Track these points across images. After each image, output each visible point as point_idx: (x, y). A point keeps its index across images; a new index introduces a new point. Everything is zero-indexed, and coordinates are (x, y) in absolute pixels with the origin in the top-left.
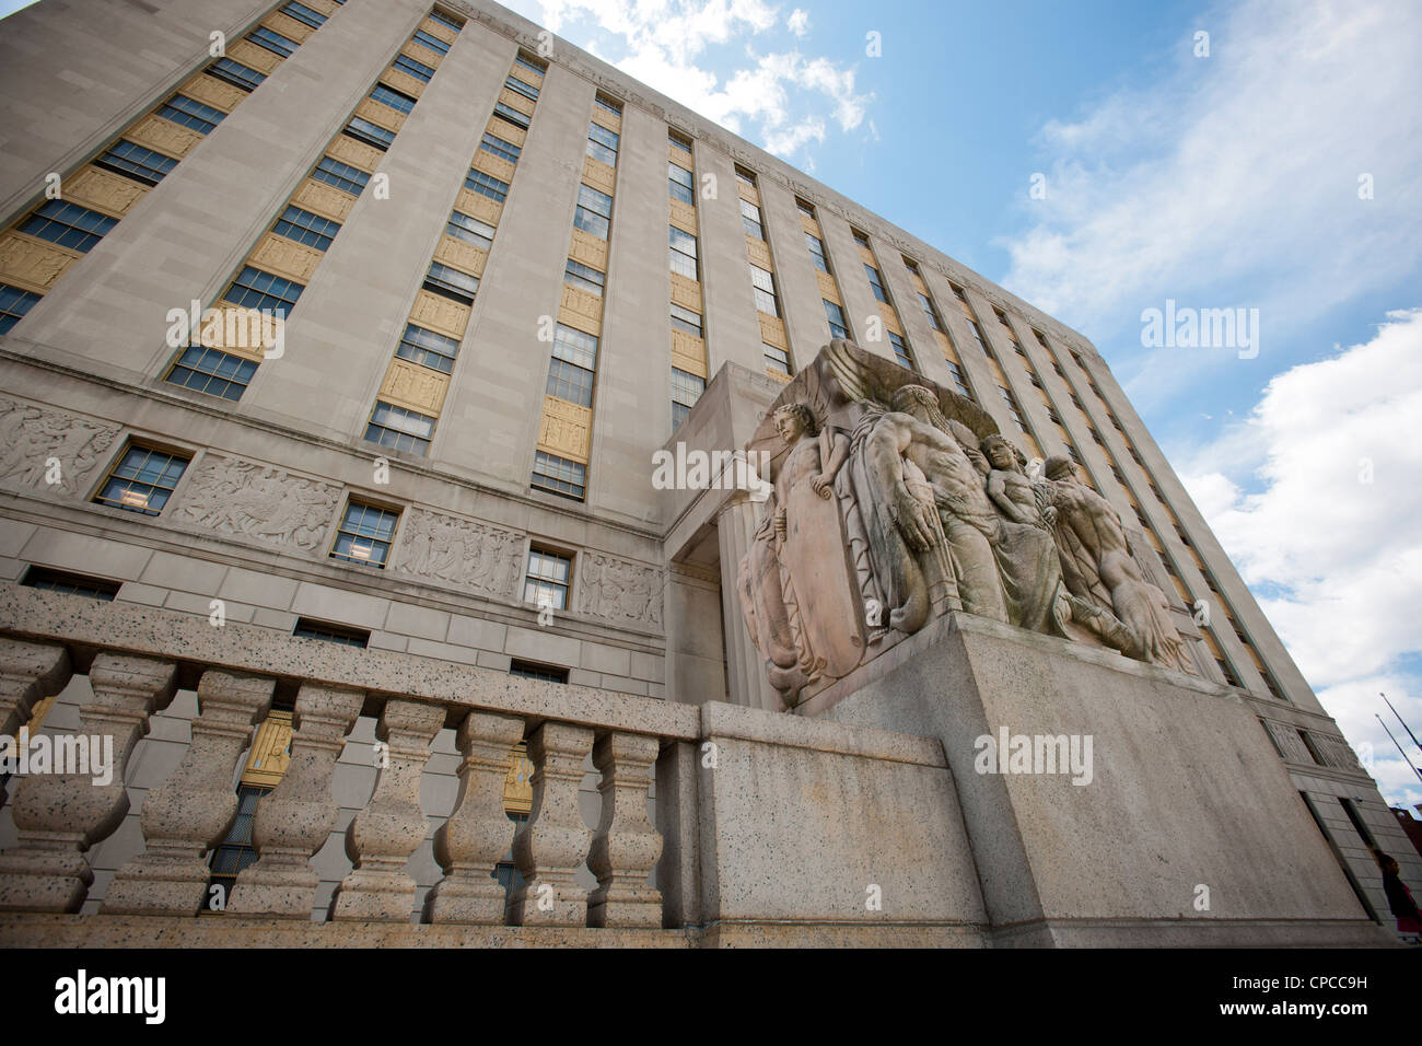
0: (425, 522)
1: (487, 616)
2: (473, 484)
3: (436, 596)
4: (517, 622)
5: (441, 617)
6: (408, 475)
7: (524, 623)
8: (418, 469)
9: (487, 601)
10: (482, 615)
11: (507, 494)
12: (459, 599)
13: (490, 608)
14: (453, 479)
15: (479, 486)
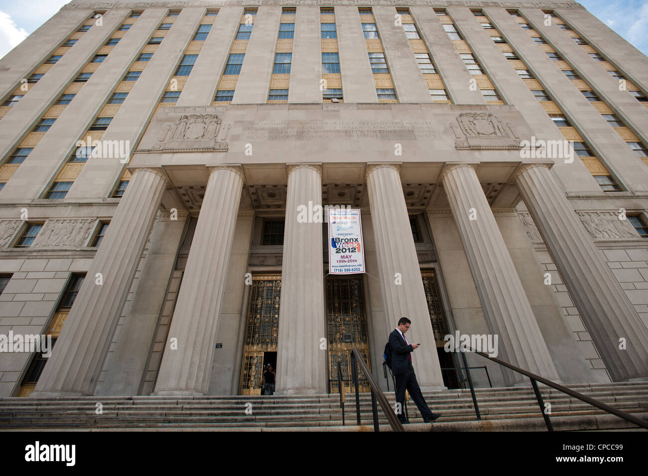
0: (52, 225)
1: (65, 257)
2: (77, 204)
3: (45, 253)
4: (78, 257)
5: (44, 262)
6: (50, 208)
7: (82, 257)
8: (54, 204)
9: (66, 251)
10: (63, 257)
11: (92, 204)
12: (55, 252)
13: (67, 253)
14: (69, 204)
15: (80, 204)
